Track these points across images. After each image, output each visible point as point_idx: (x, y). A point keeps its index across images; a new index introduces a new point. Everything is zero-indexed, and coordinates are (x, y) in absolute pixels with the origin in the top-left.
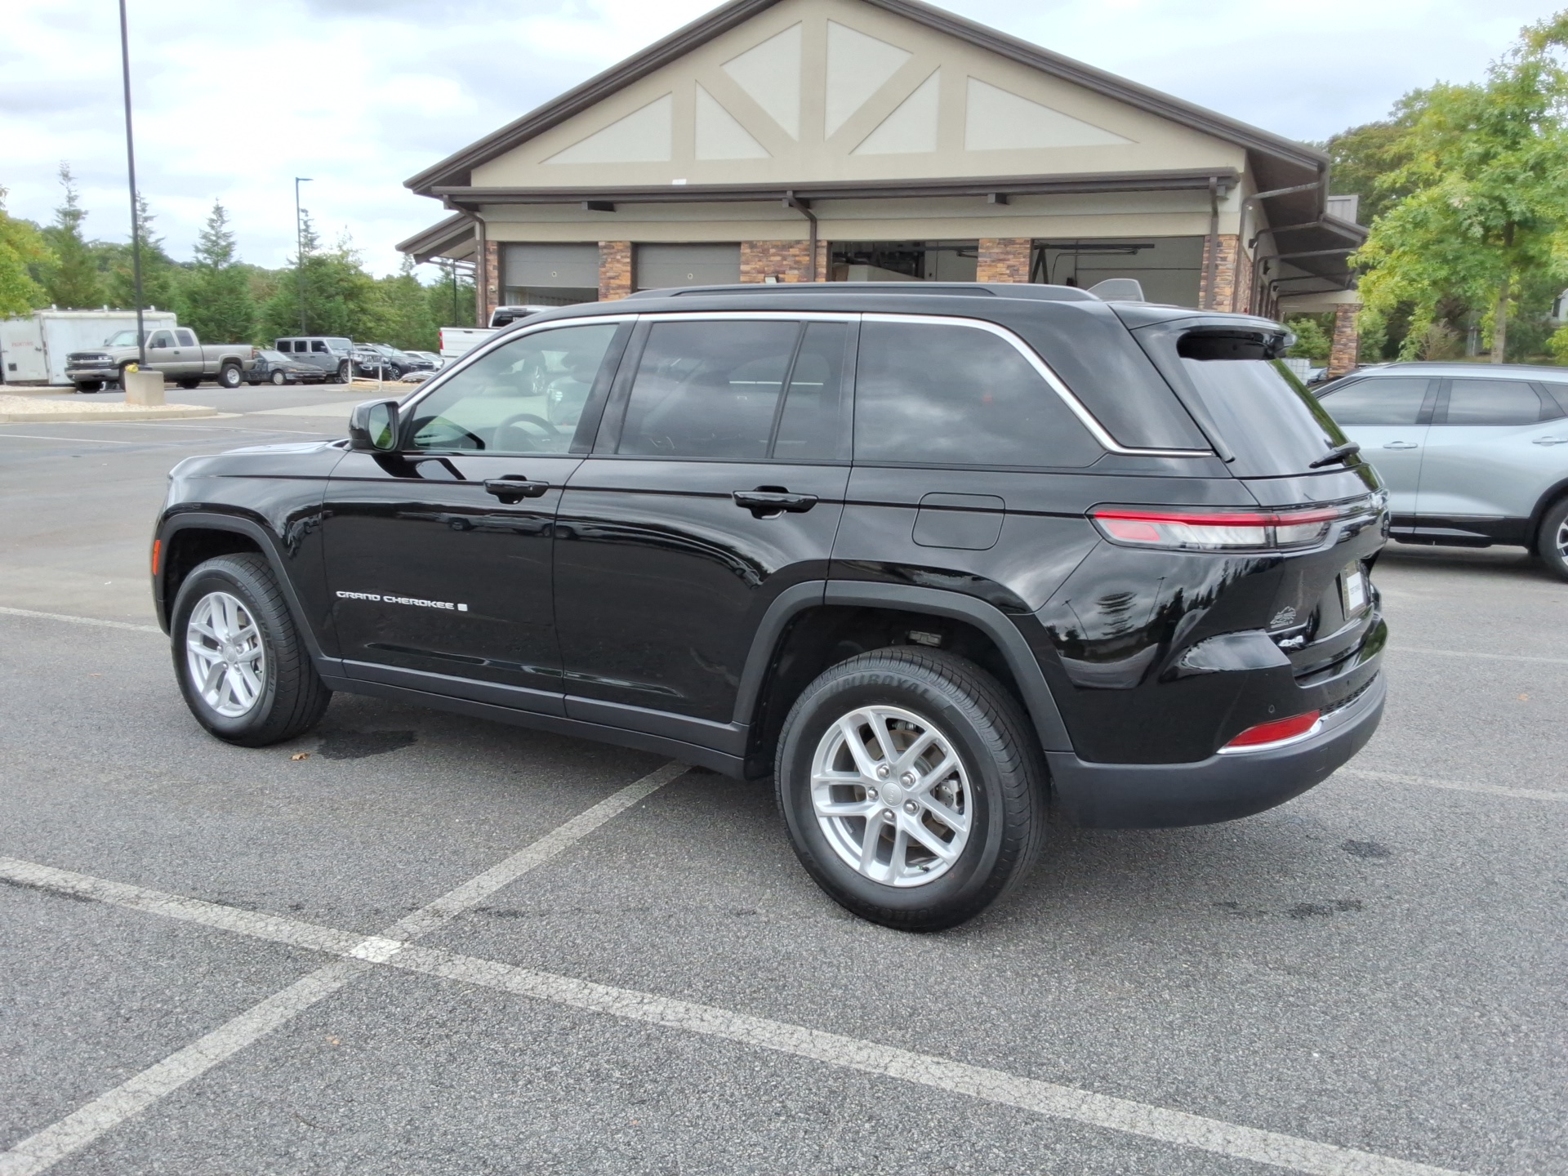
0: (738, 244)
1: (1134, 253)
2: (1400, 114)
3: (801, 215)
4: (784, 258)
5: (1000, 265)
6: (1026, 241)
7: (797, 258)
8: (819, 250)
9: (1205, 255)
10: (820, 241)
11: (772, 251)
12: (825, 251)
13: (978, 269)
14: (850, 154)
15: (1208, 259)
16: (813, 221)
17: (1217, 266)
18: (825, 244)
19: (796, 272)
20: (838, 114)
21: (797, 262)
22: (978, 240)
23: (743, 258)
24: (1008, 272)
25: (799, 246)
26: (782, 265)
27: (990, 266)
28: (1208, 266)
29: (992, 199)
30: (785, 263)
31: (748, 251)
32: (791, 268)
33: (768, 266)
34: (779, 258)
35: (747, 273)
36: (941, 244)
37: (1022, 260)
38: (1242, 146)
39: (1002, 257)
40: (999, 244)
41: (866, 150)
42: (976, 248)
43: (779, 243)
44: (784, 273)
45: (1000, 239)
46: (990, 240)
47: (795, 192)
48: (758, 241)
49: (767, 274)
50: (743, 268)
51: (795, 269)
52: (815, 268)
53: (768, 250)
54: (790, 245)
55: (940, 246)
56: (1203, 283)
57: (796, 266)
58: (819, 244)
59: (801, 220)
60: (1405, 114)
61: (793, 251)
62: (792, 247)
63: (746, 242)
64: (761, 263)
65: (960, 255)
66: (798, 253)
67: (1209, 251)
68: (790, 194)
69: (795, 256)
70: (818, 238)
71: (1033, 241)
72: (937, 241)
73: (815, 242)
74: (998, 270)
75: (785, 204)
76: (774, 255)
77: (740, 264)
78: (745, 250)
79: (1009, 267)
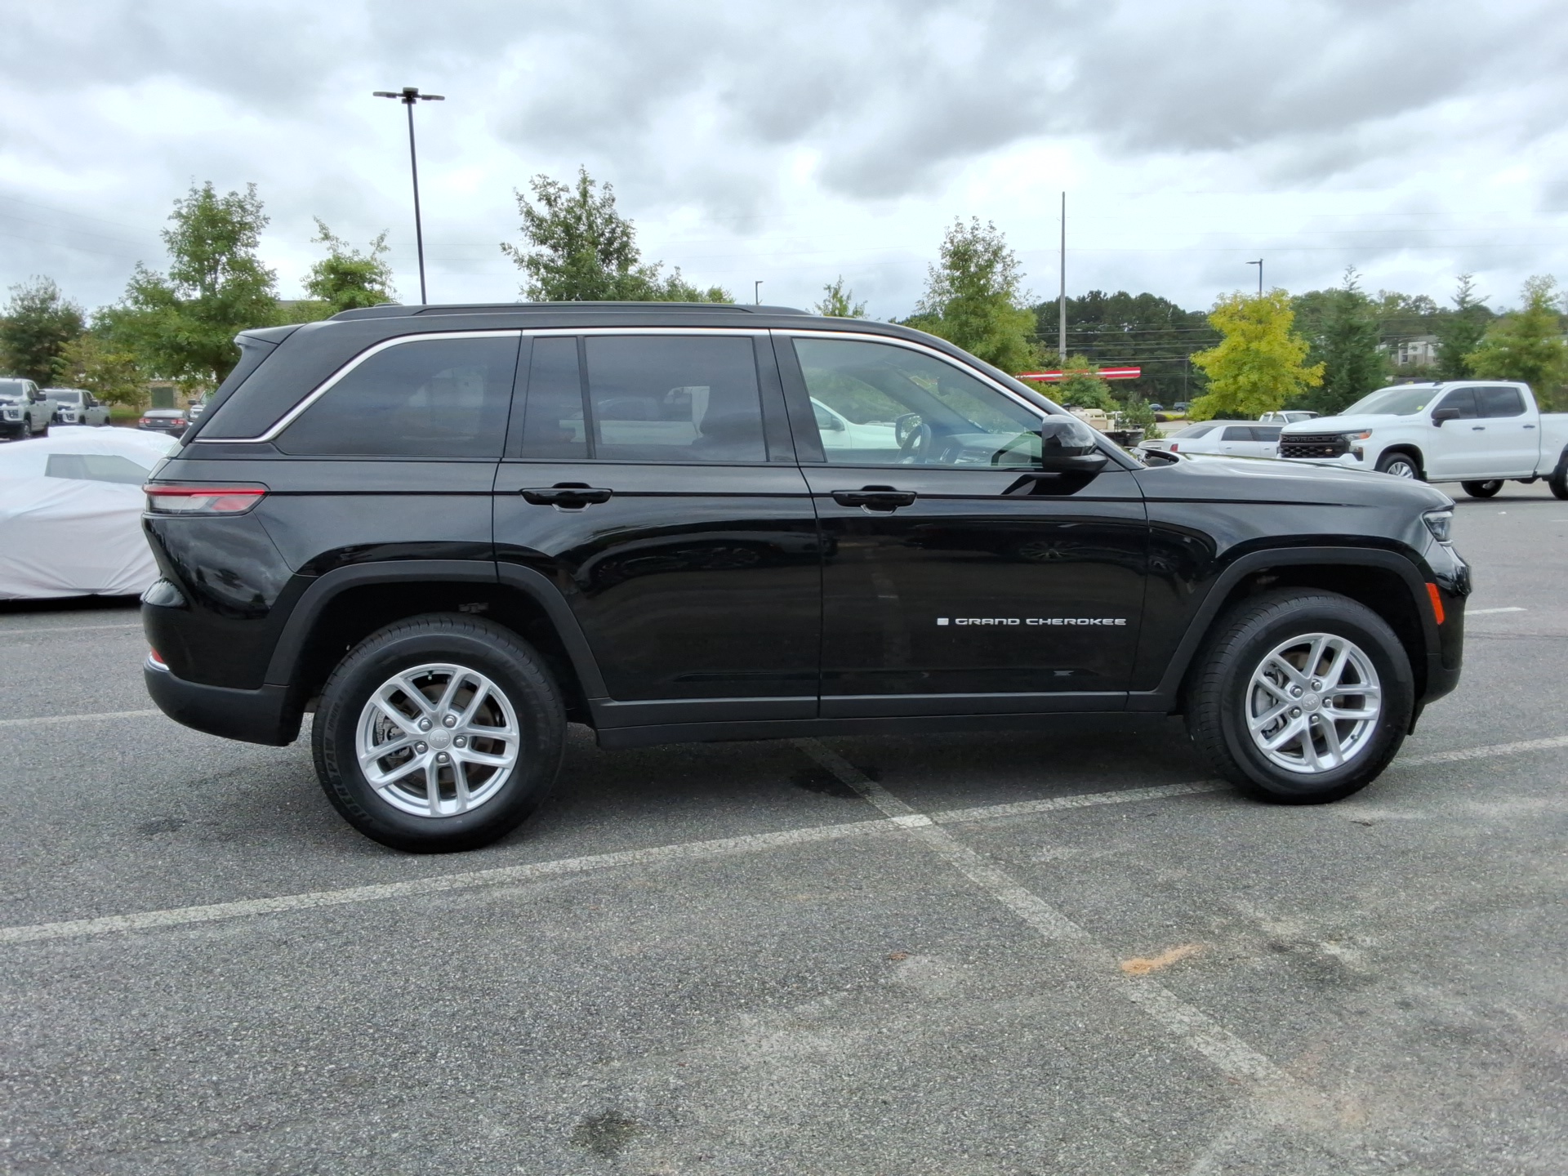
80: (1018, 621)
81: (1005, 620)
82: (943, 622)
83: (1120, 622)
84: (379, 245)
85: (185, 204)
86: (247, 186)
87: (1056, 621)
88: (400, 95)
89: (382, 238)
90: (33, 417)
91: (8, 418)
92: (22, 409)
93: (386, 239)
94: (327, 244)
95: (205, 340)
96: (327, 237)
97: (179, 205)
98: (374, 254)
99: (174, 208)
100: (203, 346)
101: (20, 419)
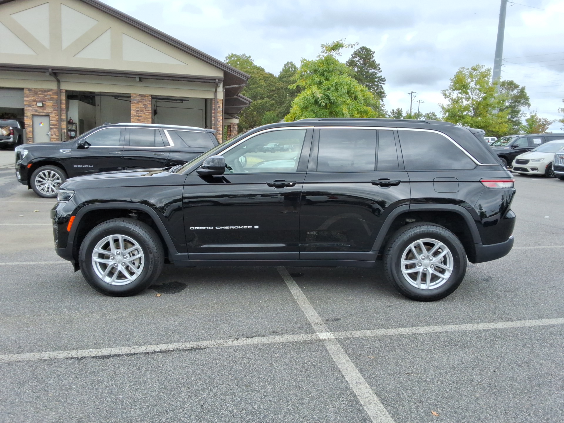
0: (22, 89)
1: (182, 102)
2: (227, 61)
3: (53, 79)
4: (46, 96)
5: (140, 104)
6: (149, 96)
7: (51, 96)
8: (62, 94)
9: (213, 105)
10: (62, 90)
11: (39, 92)
12: (64, 94)
13: (131, 105)
14: (74, 56)
15: (214, 106)
16: (59, 81)
17: (217, 109)
18: (64, 91)
19: (51, 102)
20: (67, 41)
21: (51, 98)
22: (130, 94)
23: (25, 95)
24: (143, 106)
25: (52, 91)
26: (44, 98)
27: (136, 104)
28: (214, 109)
29: (138, 79)
30: (46, 98)
31: (28, 92)
32: (49, 100)
33: (37, 99)
34: (42, 96)
35: (27, 101)
36: (102, 94)
37: (148, 102)
38: (222, 70)
39: (141, 101)
40: (139, 96)
41: (81, 56)
42: (130, 97)
43: (42, 90)
44: (45, 102)
45: (139, 94)
46: (135, 94)
47: (52, 70)
48: (33, 88)
49: (37, 102)
50: (26, 99)
51: (51, 100)
52: (61, 101)
53: (37, 92)
54: (48, 91)
55: (101, 94)
56: (213, 115)
57: (51, 99)
58: (62, 91)
59: (52, 81)
60: (229, 61)
61: (49, 93)
62: (49, 91)
63: (26, 88)
64: (34, 97)
65: (116, 99)
66: (52, 94)
67: (214, 104)
68: (50, 70)
69: (50, 95)
70: (61, 88)
71: (152, 96)
72: (101, 92)
73: (60, 91)
74: (139, 105)
75: (48, 74)
76: (40, 94)
77: (24, 97)
78: (26, 91)
79: (143, 105)
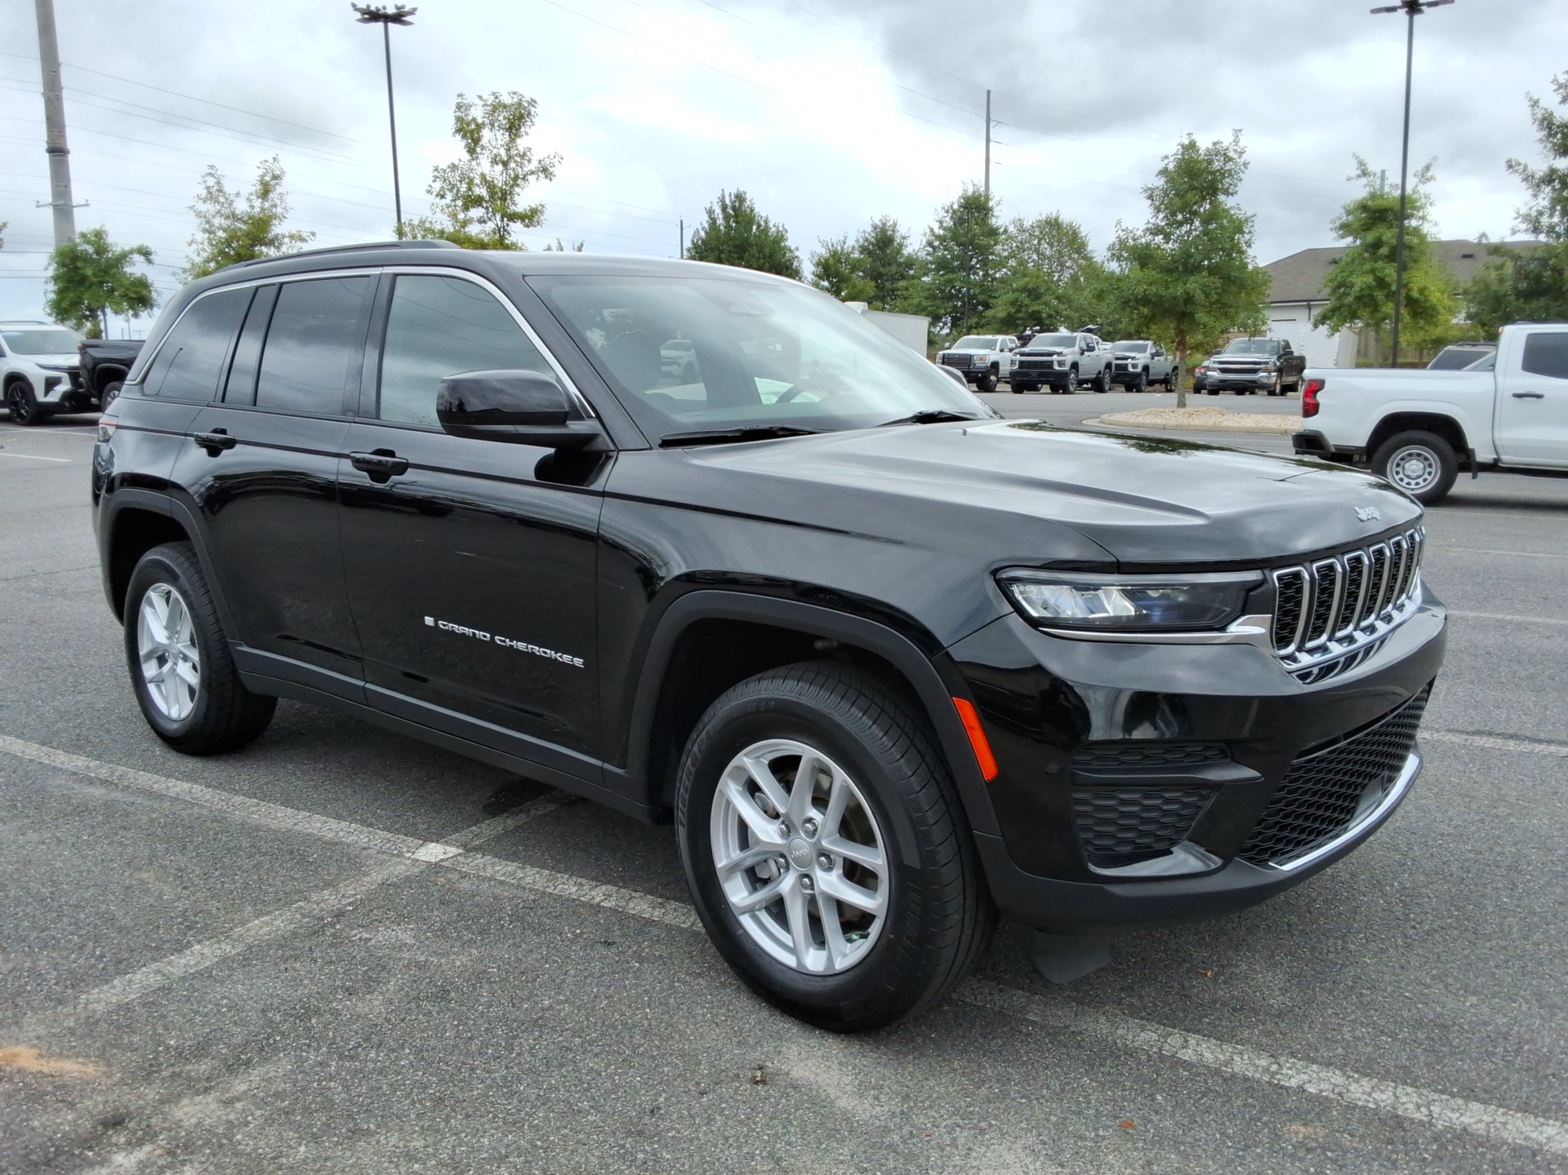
80: (488, 635)
81: (477, 632)
82: (429, 621)
83: (578, 662)
84: (1423, 176)
85: (1172, 159)
86: (1232, 132)
87: (521, 646)
88: (1400, 7)
89: (1428, 168)
90: (1080, 367)
91: (1057, 367)
92: (1069, 359)
93: (1432, 169)
94: (1364, 180)
95: (1162, 292)
96: (1364, 173)
97: (1166, 161)
98: (1417, 186)
99: (1161, 166)
100: (1161, 298)
101: (1067, 368)
